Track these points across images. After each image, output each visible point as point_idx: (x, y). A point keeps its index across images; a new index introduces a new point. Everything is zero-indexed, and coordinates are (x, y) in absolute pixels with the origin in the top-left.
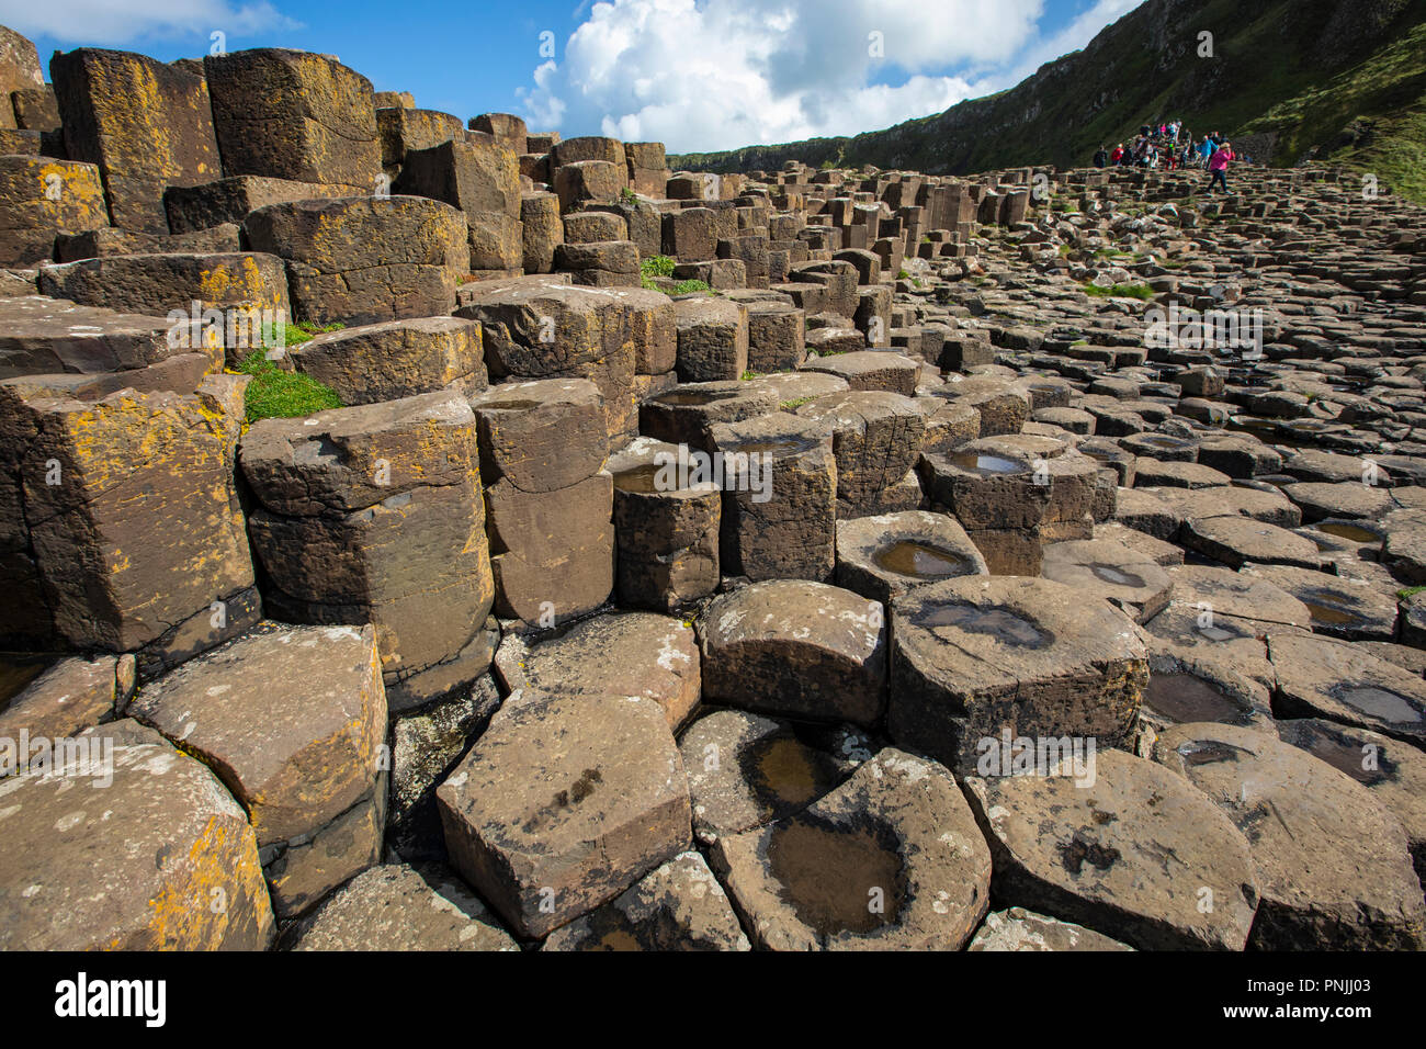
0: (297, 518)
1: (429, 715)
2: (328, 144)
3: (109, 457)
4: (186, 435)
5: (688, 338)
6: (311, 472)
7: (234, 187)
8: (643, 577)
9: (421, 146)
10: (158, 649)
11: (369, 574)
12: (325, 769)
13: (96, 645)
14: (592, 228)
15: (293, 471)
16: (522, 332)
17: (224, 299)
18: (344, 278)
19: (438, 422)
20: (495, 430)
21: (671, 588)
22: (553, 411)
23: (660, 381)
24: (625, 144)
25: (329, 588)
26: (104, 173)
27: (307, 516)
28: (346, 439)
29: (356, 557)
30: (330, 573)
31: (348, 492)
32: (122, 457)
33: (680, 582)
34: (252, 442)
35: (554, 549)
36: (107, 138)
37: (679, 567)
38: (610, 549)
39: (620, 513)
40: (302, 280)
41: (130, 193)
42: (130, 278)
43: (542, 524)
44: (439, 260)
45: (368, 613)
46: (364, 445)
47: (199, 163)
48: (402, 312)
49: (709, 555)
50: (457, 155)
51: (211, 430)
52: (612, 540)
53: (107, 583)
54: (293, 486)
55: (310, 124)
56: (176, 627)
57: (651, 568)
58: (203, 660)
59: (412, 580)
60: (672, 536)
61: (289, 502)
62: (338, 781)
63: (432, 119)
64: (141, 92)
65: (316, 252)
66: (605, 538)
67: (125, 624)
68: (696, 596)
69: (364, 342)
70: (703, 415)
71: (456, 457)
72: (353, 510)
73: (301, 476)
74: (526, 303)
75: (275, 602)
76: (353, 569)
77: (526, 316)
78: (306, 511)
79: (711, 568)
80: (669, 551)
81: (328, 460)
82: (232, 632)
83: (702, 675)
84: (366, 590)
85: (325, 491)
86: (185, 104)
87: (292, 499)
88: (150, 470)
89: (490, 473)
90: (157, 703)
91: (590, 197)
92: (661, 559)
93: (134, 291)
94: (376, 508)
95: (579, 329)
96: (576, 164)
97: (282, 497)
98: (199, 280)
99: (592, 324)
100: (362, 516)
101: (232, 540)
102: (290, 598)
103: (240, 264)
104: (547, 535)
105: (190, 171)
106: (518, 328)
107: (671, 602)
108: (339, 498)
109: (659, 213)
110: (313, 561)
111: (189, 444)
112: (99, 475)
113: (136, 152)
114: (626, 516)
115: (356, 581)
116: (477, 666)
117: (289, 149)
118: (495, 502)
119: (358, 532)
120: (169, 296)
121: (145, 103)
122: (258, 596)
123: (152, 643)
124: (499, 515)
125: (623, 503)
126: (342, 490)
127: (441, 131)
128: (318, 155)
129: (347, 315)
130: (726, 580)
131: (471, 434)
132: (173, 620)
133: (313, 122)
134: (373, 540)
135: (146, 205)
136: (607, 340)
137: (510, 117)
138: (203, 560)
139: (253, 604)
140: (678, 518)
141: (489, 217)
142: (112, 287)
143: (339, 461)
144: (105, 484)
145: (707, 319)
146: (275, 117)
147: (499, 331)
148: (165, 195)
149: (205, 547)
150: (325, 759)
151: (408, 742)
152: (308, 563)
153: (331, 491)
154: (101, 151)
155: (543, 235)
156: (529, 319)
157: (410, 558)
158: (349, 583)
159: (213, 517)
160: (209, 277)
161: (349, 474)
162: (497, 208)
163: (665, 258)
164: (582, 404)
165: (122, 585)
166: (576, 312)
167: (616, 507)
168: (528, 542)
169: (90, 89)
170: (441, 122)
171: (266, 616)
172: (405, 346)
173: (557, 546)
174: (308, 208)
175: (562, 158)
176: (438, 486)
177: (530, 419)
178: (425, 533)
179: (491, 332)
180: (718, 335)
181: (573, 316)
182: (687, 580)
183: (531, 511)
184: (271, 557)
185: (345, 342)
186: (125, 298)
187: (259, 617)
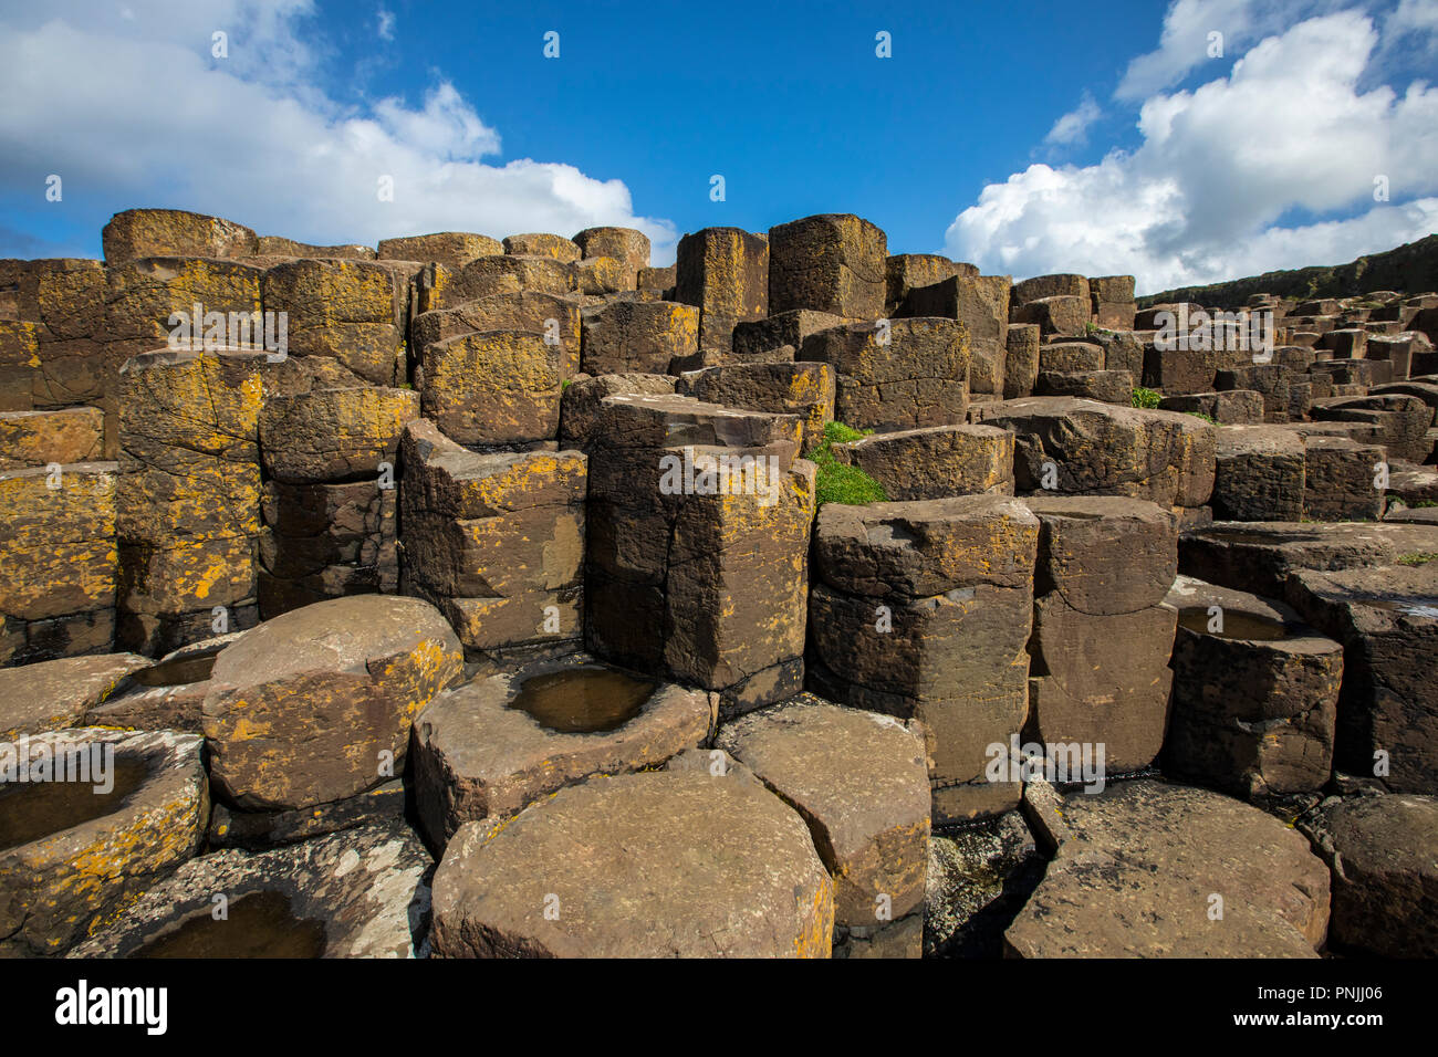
0: (860, 596)
1: (954, 840)
2: (852, 285)
3: (740, 515)
4: (787, 505)
5: (1231, 469)
6: (885, 553)
7: (790, 319)
8: (1210, 745)
9: (918, 285)
10: (733, 694)
11: (923, 666)
12: (900, 861)
13: (689, 678)
14: (1070, 358)
15: (867, 550)
16: (1058, 445)
17: (802, 400)
18: (878, 389)
19: (1009, 519)
20: (1056, 537)
21: (1257, 768)
22: (1118, 525)
23: (1194, 515)
24: (1090, 280)
25: (877, 673)
26: (702, 313)
27: (871, 597)
28: (925, 525)
29: (914, 645)
30: (882, 658)
31: (918, 578)
32: (747, 516)
33: (1272, 763)
34: (828, 520)
35: (1099, 683)
36: (708, 289)
37: (1272, 742)
38: (1165, 699)
39: (1181, 657)
40: (845, 390)
41: (714, 328)
42: (739, 381)
43: (1089, 651)
44: (959, 377)
45: (913, 707)
46: (942, 532)
47: (756, 306)
48: (923, 423)
49: (1319, 734)
50: (960, 288)
51: (800, 505)
52: (1168, 689)
53: (716, 624)
54: (863, 565)
55: (843, 269)
56: (747, 678)
57: (1226, 736)
58: (763, 715)
59: (960, 682)
60: (1266, 698)
61: (856, 580)
62: (908, 880)
63: (929, 262)
64: (734, 255)
65: (861, 366)
66: (1160, 683)
67: (719, 664)
68: (1291, 788)
69: (915, 442)
70: (1279, 557)
71: (1023, 559)
72: (918, 597)
73: (874, 556)
74: (1064, 414)
75: (817, 676)
76: (907, 657)
77: (1064, 428)
78: (870, 591)
79: (1318, 753)
80: (1257, 717)
81: (902, 543)
82: (781, 697)
83: (1332, 906)
84: (916, 682)
85: (895, 573)
86: (756, 263)
87: (859, 577)
88: (761, 532)
89: (1044, 584)
90: (735, 743)
91: (1055, 332)
92: (1246, 727)
93: (740, 391)
94: (940, 598)
95: (1125, 445)
96: (1041, 300)
97: (850, 574)
98: (790, 383)
99: (1140, 440)
100: (927, 604)
101: (797, 609)
102: (832, 674)
103: (818, 371)
104: (1093, 665)
105: (750, 312)
106: (1053, 440)
107: (1255, 787)
108: (909, 582)
109: (1141, 343)
110: (867, 641)
111: (787, 514)
112: (731, 529)
113: (723, 298)
114: (1193, 662)
115: (908, 671)
116: (1005, 798)
117: (823, 290)
118: (1044, 615)
119: (921, 620)
120: (765, 395)
121: (735, 263)
122: (802, 667)
123: (729, 688)
124: (1046, 631)
125: (1190, 645)
126: (912, 574)
127: (936, 272)
128: (845, 293)
129: (876, 423)
130: (1342, 778)
131: (1034, 536)
132: (748, 670)
133: (845, 268)
134: (934, 631)
135: (722, 337)
136: (1153, 459)
137: (966, 265)
138: (776, 621)
139: (798, 673)
140: (1280, 677)
141: (985, 344)
142: (725, 388)
143: (913, 546)
144: (734, 536)
145: (1258, 447)
146: (817, 266)
147: (1032, 442)
148: (735, 329)
149: (779, 610)
150: (902, 851)
151: (936, 863)
152: (862, 642)
153: (902, 574)
154: (702, 298)
155: (1026, 363)
156: (1067, 431)
157: (964, 658)
158: (899, 672)
159: (790, 583)
160: (797, 380)
161: (921, 560)
162: (990, 335)
163: (1147, 391)
164: (1151, 521)
165: (726, 629)
166: (1124, 425)
167: (1177, 648)
168: (1071, 669)
169: (704, 255)
170: (936, 264)
171: (806, 688)
172: (953, 447)
173: (1104, 681)
174: (857, 330)
175: (1021, 297)
176: (1001, 586)
177: (1092, 531)
178: (981, 634)
179: (1026, 444)
180: (1275, 467)
181: (1119, 430)
182: (1281, 763)
183: (1080, 634)
184: (826, 631)
185: (899, 441)
186: (733, 397)
187: (801, 686)
